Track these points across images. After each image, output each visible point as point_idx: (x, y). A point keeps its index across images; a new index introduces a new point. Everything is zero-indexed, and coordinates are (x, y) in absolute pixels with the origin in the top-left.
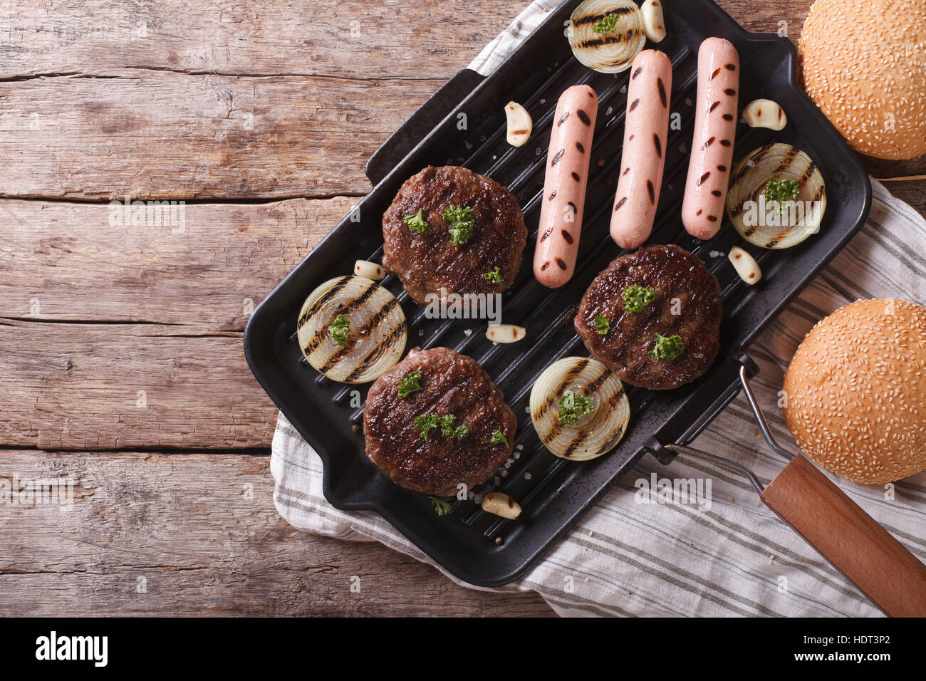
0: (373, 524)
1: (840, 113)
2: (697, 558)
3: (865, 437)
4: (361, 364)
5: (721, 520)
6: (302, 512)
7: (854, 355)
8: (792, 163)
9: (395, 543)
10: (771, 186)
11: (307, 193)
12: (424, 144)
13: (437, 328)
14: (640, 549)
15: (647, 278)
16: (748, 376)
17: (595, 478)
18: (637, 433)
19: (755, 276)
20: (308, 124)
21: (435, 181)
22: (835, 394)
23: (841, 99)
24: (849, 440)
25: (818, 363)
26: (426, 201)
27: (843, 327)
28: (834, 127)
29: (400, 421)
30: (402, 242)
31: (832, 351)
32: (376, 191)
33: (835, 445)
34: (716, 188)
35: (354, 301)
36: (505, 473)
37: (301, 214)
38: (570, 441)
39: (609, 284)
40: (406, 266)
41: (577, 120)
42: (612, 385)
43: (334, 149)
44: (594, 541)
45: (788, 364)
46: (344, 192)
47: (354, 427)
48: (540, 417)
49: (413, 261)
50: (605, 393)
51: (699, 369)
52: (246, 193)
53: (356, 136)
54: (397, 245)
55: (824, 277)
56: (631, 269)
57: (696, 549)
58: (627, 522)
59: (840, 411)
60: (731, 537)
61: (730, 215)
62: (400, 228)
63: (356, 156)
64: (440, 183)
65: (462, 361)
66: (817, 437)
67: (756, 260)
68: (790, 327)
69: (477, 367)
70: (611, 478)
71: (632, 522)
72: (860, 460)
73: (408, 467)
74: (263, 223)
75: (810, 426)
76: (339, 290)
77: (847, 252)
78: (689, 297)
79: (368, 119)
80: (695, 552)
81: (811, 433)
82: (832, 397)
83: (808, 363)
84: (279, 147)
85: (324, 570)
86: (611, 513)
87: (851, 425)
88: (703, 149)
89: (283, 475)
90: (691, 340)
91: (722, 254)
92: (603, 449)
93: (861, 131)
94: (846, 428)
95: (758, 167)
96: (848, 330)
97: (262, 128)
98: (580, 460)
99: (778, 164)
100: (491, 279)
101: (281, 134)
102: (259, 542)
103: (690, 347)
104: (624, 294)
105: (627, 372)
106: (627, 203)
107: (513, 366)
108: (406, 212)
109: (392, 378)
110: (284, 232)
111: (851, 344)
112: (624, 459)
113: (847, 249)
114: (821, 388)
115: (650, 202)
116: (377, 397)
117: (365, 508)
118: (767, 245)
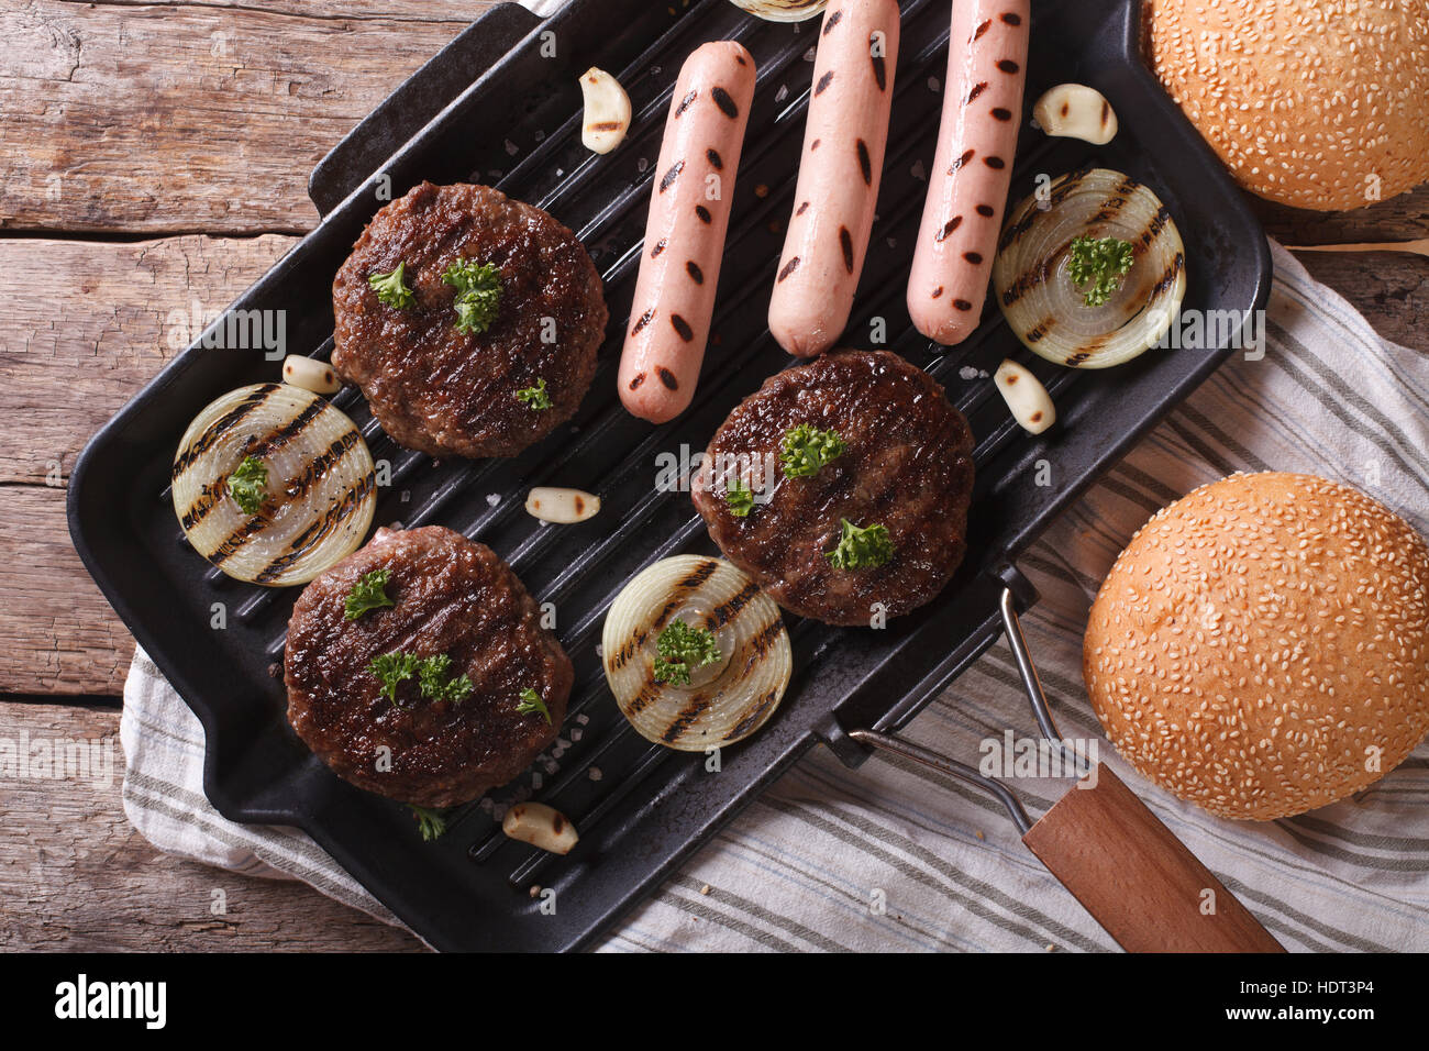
0: (297, 850)
1: (1216, 116)
2: (907, 942)
3: (1233, 734)
4: (285, 550)
5: (956, 874)
6: (169, 821)
7: (1219, 579)
8: (1123, 208)
9: (336, 889)
10: (1080, 250)
11: (210, 225)
12: (420, 141)
13: (437, 489)
14: (799, 922)
15: (831, 413)
16: (1017, 607)
17: (718, 786)
18: (803, 705)
19: (1043, 418)
20: (216, 98)
21: (433, 210)
22: (1179, 650)
23: (1220, 89)
24: (1203, 738)
25: (1151, 589)
26: (414, 249)
27: (1202, 523)
28: (1207, 144)
29: (346, 662)
30: (365, 323)
31: (1179, 569)
32: (326, 225)
33: (1176, 746)
34: (972, 248)
35: (278, 431)
36: (552, 767)
37: (198, 264)
38: (675, 713)
39: (757, 419)
40: (371, 369)
41: (712, 106)
42: (760, 612)
43: (263, 145)
44: (711, 903)
45: (1098, 587)
46: (279, 226)
47: (272, 667)
48: (619, 666)
49: (385, 362)
50: (746, 626)
51: (923, 590)
52: (99, 220)
53: (305, 122)
54: (356, 329)
55: (1176, 426)
56: (801, 395)
57: (906, 925)
58: (775, 872)
59: (1188, 684)
60: (974, 908)
61: (1001, 301)
62: (362, 298)
63: (304, 159)
64: (443, 215)
65: (469, 554)
66: (1143, 730)
67: (1048, 389)
68: (1105, 516)
69: (499, 567)
70: (747, 788)
71: (785, 871)
72: (1223, 777)
73: (359, 750)
74: (127, 278)
75: (1131, 708)
76: (251, 409)
77: (1222, 381)
78: (910, 453)
79: (328, 91)
80: (905, 931)
81: (1132, 720)
82: (1173, 655)
83: (1134, 588)
84: (162, 138)
85: (211, 928)
86: (746, 853)
87: (1206, 710)
88: (950, 173)
89: (136, 749)
90: (910, 534)
91: (983, 374)
92: (737, 730)
93: (1255, 153)
94: (1197, 715)
95: (1059, 213)
96: (1212, 529)
97: (132, 102)
98: (692, 749)
99: (1096, 208)
100: (531, 402)
101: (166, 114)
102: (95, 869)
103: (908, 547)
104: (785, 442)
105: (785, 590)
106: (800, 268)
107: (576, 566)
108: (376, 267)
109: (337, 579)
110: (164, 297)
111: (1215, 556)
112: (775, 753)
113: (1221, 374)
114: (1154, 637)
115: (844, 268)
116: (308, 616)
117: (281, 821)
118: (1069, 361)
